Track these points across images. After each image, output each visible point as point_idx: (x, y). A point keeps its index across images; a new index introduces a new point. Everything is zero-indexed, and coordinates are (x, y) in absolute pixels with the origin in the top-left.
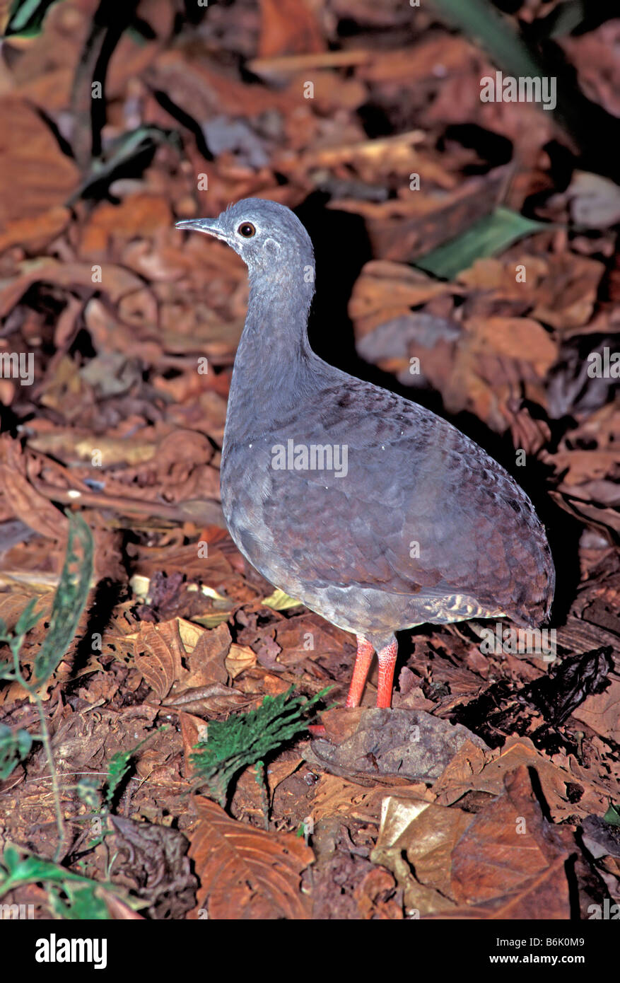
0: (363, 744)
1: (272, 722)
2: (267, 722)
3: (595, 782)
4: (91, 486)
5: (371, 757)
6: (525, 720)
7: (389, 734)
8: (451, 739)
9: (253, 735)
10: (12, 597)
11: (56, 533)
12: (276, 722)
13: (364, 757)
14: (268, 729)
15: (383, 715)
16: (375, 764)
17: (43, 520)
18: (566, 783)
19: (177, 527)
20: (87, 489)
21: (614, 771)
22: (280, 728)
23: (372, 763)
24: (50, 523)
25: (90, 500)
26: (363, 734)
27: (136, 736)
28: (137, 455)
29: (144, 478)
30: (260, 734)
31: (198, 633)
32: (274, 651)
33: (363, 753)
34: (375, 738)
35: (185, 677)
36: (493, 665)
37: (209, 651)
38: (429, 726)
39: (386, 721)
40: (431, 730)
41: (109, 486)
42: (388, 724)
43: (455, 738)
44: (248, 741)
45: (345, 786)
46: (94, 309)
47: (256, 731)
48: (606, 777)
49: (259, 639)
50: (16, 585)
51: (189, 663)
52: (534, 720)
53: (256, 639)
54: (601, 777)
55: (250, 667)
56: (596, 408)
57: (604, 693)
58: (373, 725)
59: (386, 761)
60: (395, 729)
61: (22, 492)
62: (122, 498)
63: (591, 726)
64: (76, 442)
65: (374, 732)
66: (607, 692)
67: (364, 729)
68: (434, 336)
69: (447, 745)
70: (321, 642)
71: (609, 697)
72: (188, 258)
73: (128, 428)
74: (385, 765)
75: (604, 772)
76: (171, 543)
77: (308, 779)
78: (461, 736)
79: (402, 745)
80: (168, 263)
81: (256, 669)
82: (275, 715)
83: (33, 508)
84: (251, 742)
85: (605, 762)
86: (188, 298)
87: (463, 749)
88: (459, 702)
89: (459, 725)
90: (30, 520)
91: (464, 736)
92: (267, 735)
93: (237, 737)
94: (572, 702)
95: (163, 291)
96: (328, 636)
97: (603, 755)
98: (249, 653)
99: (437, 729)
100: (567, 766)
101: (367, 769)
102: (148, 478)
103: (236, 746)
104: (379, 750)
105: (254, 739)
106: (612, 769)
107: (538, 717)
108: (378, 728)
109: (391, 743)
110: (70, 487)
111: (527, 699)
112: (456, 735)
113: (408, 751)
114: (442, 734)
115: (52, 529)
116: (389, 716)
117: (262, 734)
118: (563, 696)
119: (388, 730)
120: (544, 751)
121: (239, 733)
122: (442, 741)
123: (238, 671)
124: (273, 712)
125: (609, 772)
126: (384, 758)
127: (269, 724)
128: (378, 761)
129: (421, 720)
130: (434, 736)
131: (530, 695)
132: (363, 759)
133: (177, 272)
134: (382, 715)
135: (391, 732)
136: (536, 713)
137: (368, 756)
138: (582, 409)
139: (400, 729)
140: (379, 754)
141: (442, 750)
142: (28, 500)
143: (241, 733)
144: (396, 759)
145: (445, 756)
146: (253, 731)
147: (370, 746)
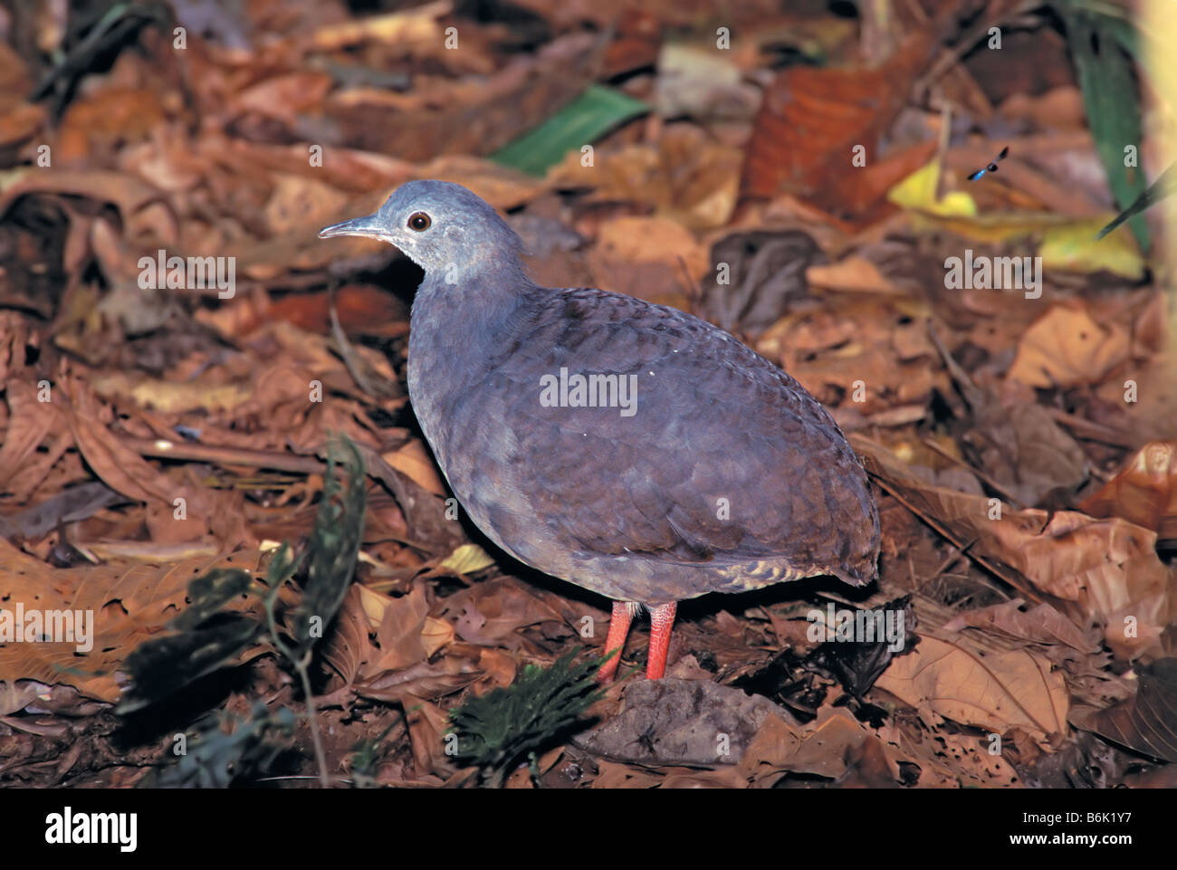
0: (634, 726)
1: (556, 693)
2: (549, 693)
3: (931, 760)
4: (183, 434)
5: (646, 740)
6: (817, 692)
7: (665, 710)
8: (748, 713)
9: (531, 712)
10: (135, 568)
11: (149, 494)
12: (561, 693)
13: (636, 741)
14: (553, 702)
15: (656, 688)
16: (651, 750)
17: (131, 480)
18: (898, 762)
19: (298, 482)
20: (179, 439)
21: (951, 746)
22: (569, 699)
23: (648, 749)
24: (141, 482)
25: (185, 451)
26: (632, 713)
27: (331, 731)
28: (214, 398)
29: (243, 423)
30: (541, 709)
31: (381, 602)
32: (476, 622)
33: (635, 737)
34: (648, 717)
35: (375, 657)
36: (748, 629)
37: (403, 623)
38: (718, 698)
39: (660, 696)
40: (721, 704)
41: (206, 433)
42: (663, 699)
43: (753, 711)
44: (525, 720)
45: (628, 777)
46: (101, 230)
47: (534, 706)
48: (941, 754)
49: (447, 610)
50: (115, 559)
51: (379, 639)
52: (831, 691)
53: (443, 610)
54: (936, 754)
55: (449, 643)
56: (769, 323)
57: (914, 653)
58: (643, 701)
59: (666, 745)
60: (674, 705)
61: (101, 444)
62: (225, 447)
63: (900, 696)
64: (133, 386)
65: (646, 710)
66: (917, 652)
67: (632, 707)
68: (547, 244)
69: (742, 722)
70: (530, 610)
71: (920, 657)
72: (202, 162)
73: (191, 367)
74: (664, 751)
75: (938, 747)
76: (294, 501)
77: (572, 773)
78: (761, 709)
79: (685, 724)
80: (180, 169)
81: (457, 645)
82: (558, 685)
83: (116, 463)
84: (530, 721)
85: (938, 735)
86: (209, 211)
87: (766, 724)
88: (743, 672)
89: (756, 697)
90: (113, 479)
91: (764, 708)
92: (551, 710)
93: (508, 716)
94: (877, 665)
95: (180, 203)
96: (538, 600)
97: (933, 727)
98: (444, 626)
99: (728, 701)
100: (898, 741)
101: (642, 756)
102: (248, 423)
103: (508, 726)
104: (654, 733)
105: (534, 716)
106: (947, 743)
107: (834, 685)
108: (652, 705)
109: (670, 722)
110: (158, 437)
111: (818, 665)
112: (754, 708)
113: (693, 731)
114: (735, 708)
115: (143, 489)
116: (663, 688)
117: (544, 710)
118: (865, 657)
119: (664, 706)
120: (867, 724)
121: (510, 709)
122: (736, 717)
123: (434, 649)
124: (555, 681)
125: (945, 747)
126: (662, 741)
127: (551, 697)
128: (655, 746)
129: (708, 691)
130: (726, 711)
131: (822, 660)
132: (635, 745)
133: (188, 180)
134: (654, 688)
135: (669, 708)
136: (830, 682)
137: (641, 740)
138: (752, 325)
139: (679, 705)
140: (655, 737)
141: (737, 728)
142: (110, 453)
143: (514, 710)
144: (678, 742)
145: (741, 736)
146: (530, 707)
147: (642, 728)
